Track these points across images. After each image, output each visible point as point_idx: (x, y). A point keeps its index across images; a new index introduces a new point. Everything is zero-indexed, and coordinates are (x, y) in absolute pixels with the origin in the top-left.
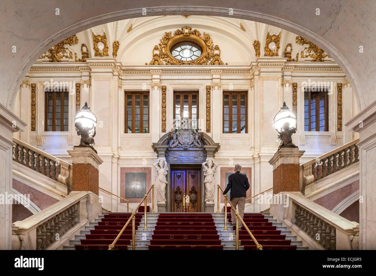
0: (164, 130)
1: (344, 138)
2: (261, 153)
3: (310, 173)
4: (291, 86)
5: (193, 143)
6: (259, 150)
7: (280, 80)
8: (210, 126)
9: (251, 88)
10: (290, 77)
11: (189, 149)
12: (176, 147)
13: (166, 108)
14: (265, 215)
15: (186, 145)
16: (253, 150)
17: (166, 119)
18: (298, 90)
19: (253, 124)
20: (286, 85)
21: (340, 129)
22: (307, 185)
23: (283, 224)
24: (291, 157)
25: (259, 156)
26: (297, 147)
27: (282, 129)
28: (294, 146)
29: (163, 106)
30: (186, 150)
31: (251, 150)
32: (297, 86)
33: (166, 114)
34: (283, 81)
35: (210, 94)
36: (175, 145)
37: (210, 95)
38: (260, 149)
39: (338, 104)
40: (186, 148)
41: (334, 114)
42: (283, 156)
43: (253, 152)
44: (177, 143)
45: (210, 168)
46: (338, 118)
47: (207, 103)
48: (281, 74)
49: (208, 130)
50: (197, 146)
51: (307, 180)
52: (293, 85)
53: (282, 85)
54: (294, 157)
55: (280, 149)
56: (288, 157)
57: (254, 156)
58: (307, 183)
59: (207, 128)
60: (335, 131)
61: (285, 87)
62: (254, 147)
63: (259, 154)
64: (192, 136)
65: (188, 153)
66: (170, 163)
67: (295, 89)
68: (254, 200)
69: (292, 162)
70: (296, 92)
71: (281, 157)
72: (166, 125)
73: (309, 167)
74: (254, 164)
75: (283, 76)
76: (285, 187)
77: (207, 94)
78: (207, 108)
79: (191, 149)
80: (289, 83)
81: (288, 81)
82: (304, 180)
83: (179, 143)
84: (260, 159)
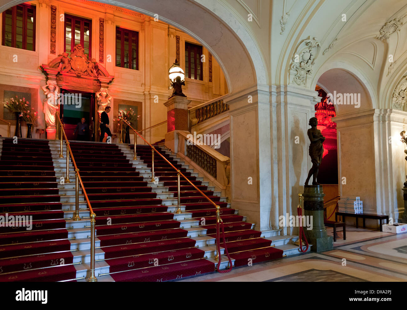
0: (53, 52)
1: (214, 87)
2: (152, 91)
3: (194, 116)
4: (175, 38)
5: (86, 71)
6: (149, 88)
7: (167, 31)
8: (103, 57)
9: (142, 30)
10: (174, 30)
11: (82, 76)
12: (68, 72)
13: (55, 29)
14: (162, 148)
15: (79, 72)
16: (144, 86)
17: (55, 41)
18: (181, 42)
19: (143, 63)
20: (171, 36)
21: (210, 80)
22: (193, 126)
23: (177, 156)
24: (182, 103)
25: (150, 94)
26: (186, 96)
27: (174, 80)
28: (184, 96)
29: (53, 27)
30: (79, 77)
31: (142, 87)
32: (179, 39)
33: (55, 35)
34: (169, 32)
35: (103, 26)
36: (67, 70)
37: (103, 28)
38: (150, 86)
39: (209, 60)
40: (79, 75)
41: (207, 68)
42: (176, 102)
43: (144, 88)
44: (70, 68)
45: (104, 98)
46: (209, 71)
47: (100, 34)
48: (168, 26)
49: (101, 61)
50: (91, 75)
51: (193, 122)
52: (176, 37)
53: (168, 35)
54: (184, 104)
55: (174, 96)
56: (180, 103)
57: (145, 93)
58: (193, 124)
59: (100, 58)
60: (207, 82)
61: (171, 37)
62: (145, 84)
63: (149, 91)
64: (85, 63)
65: (81, 79)
66: (61, 87)
67: (178, 41)
68: (145, 133)
69: (183, 108)
70: (179, 43)
71: (175, 102)
72: (55, 47)
73: (193, 112)
74: (145, 99)
75: (169, 28)
76: (178, 126)
77: (100, 26)
78: (100, 39)
79: (85, 77)
80: (173, 35)
81: (172, 33)
82: (191, 122)
83: (72, 69)
84: (150, 96)
